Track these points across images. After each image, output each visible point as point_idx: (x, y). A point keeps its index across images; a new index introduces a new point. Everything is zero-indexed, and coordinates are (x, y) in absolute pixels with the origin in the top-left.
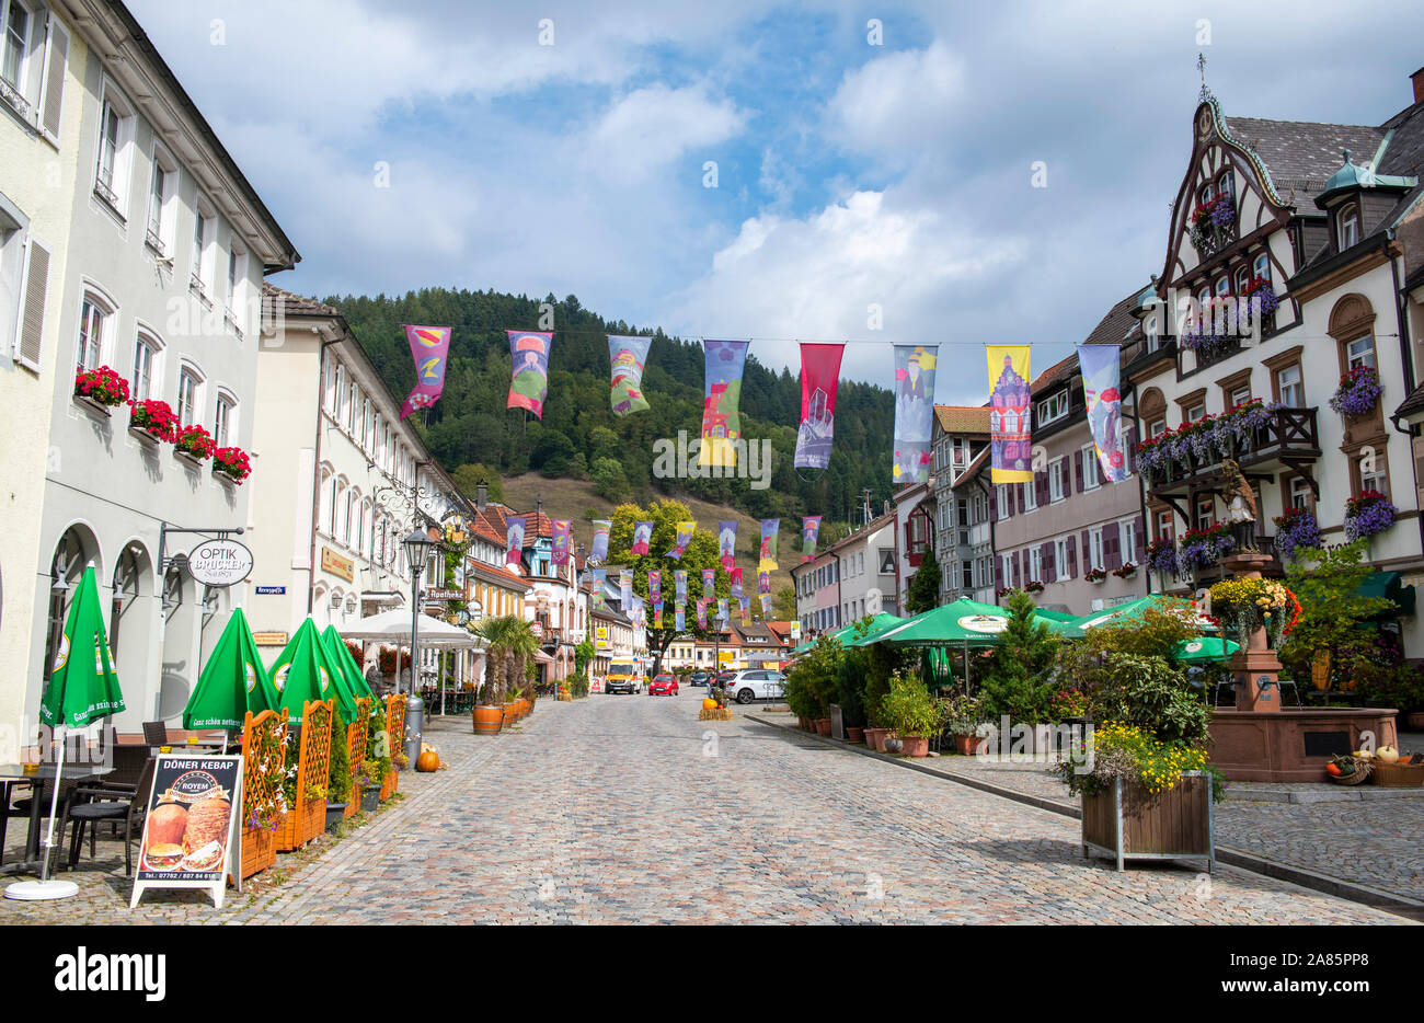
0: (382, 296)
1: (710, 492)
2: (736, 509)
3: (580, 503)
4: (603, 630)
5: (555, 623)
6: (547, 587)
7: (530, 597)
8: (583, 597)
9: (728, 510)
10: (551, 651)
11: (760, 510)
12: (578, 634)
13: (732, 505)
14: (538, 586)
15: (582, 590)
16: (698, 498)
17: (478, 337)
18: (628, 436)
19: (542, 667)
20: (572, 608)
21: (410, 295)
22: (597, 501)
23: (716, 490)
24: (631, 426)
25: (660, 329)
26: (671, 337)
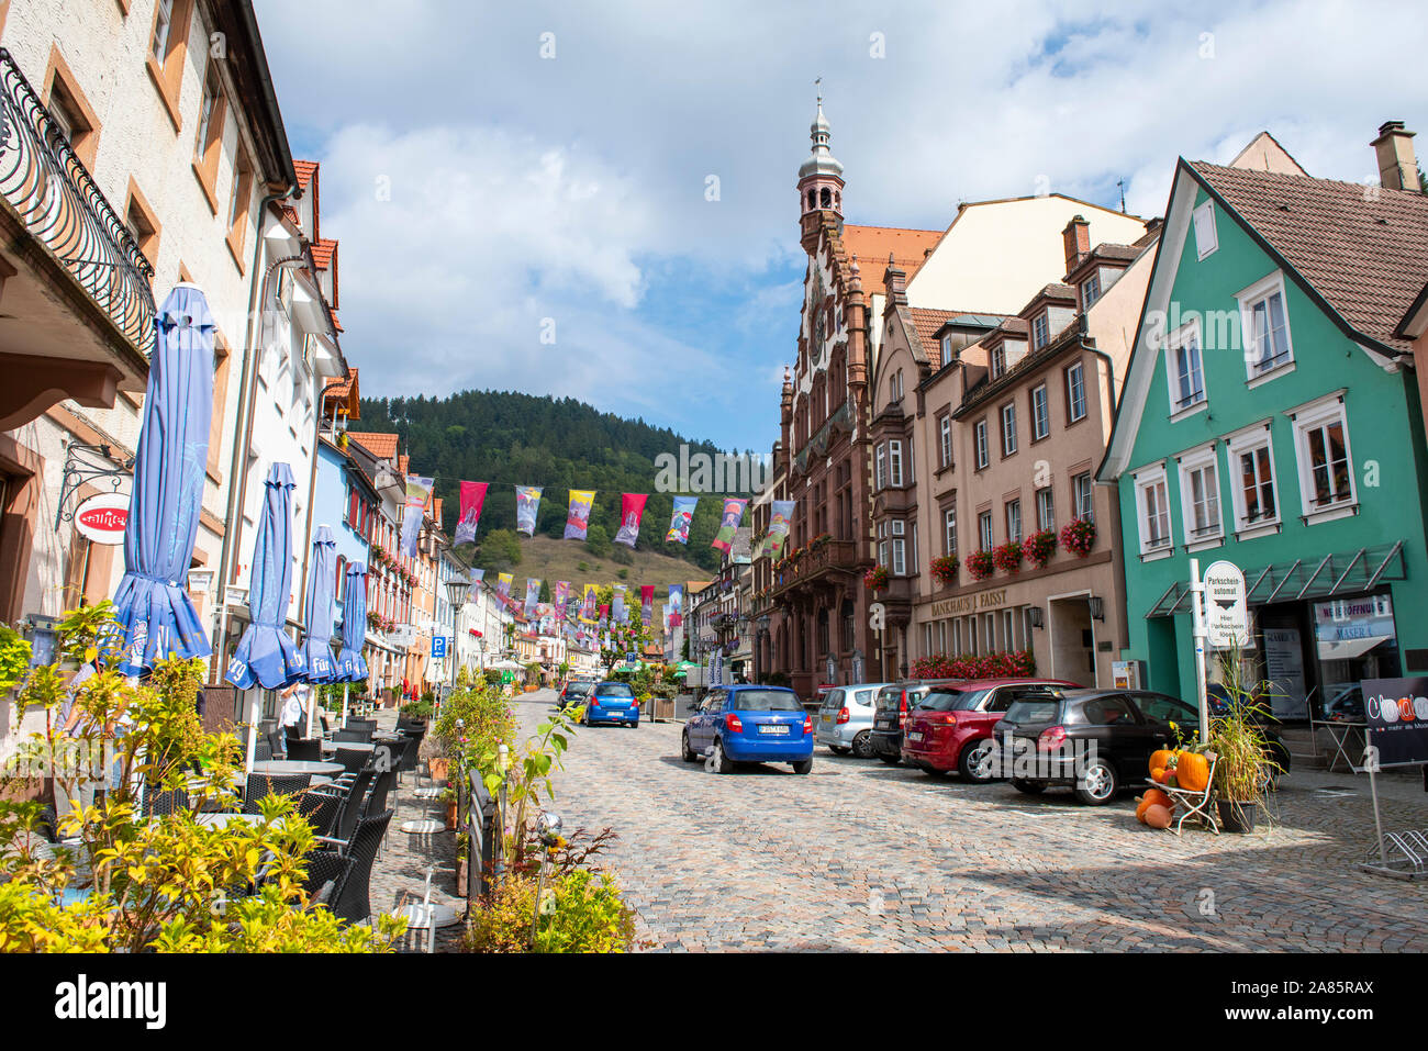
0: (435, 398)
1: (669, 549)
2: (688, 561)
3: (576, 557)
4: (573, 657)
5: (549, 655)
6: (546, 638)
7: (538, 643)
8: (564, 642)
9: (682, 562)
10: (547, 668)
11: (704, 561)
12: (561, 660)
13: (685, 558)
14: (541, 638)
15: (563, 638)
16: (661, 553)
17: (505, 432)
18: (611, 508)
19: (543, 675)
20: (558, 648)
21: (455, 396)
22: (587, 555)
23: (673, 548)
24: (613, 501)
25: (641, 419)
26: (649, 425)
